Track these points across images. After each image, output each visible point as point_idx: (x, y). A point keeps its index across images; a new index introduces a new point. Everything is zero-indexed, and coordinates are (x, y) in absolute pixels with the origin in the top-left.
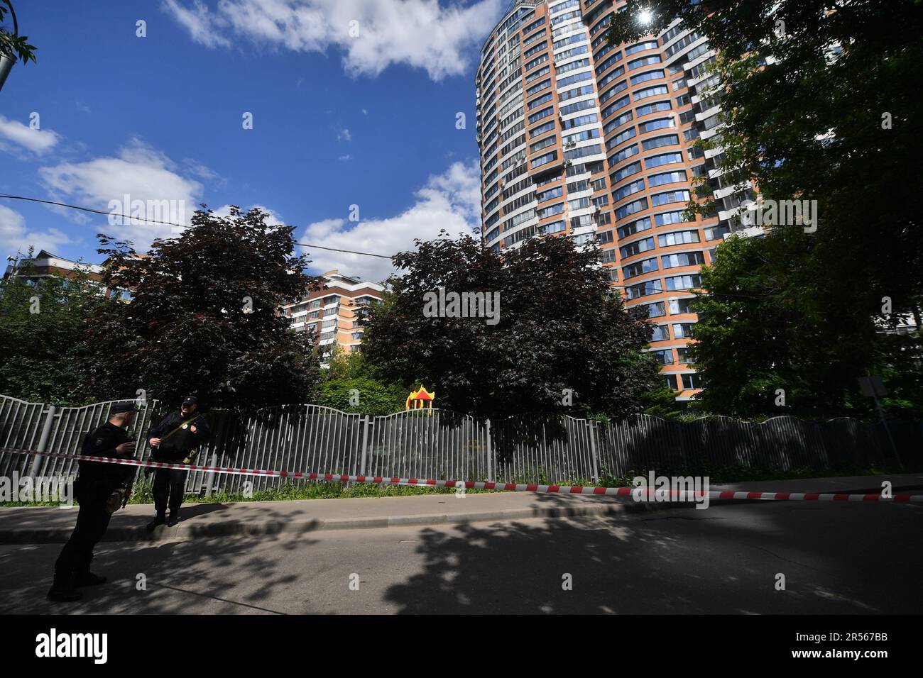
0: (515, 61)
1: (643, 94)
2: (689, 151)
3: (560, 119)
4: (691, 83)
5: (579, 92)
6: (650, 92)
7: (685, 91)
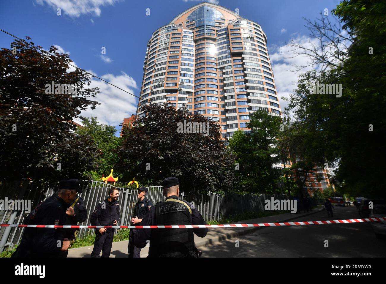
0: (167, 43)
1: (209, 74)
2: (221, 98)
3: (180, 72)
4: (224, 76)
5: (188, 65)
6: (212, 74)
7: (222, 78)
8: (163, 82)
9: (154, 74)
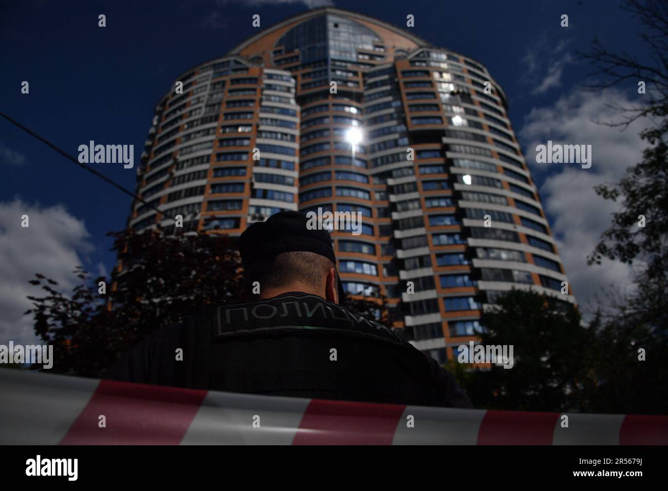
0: (214, 105)
1: (346, 192)
2: (385, 266)
3: (252, 184)
4: (393, 198)
5: (278, 164)
6: (353, 193)
7: (385, 204)
8: (196, 214)
9: (168, 190)
